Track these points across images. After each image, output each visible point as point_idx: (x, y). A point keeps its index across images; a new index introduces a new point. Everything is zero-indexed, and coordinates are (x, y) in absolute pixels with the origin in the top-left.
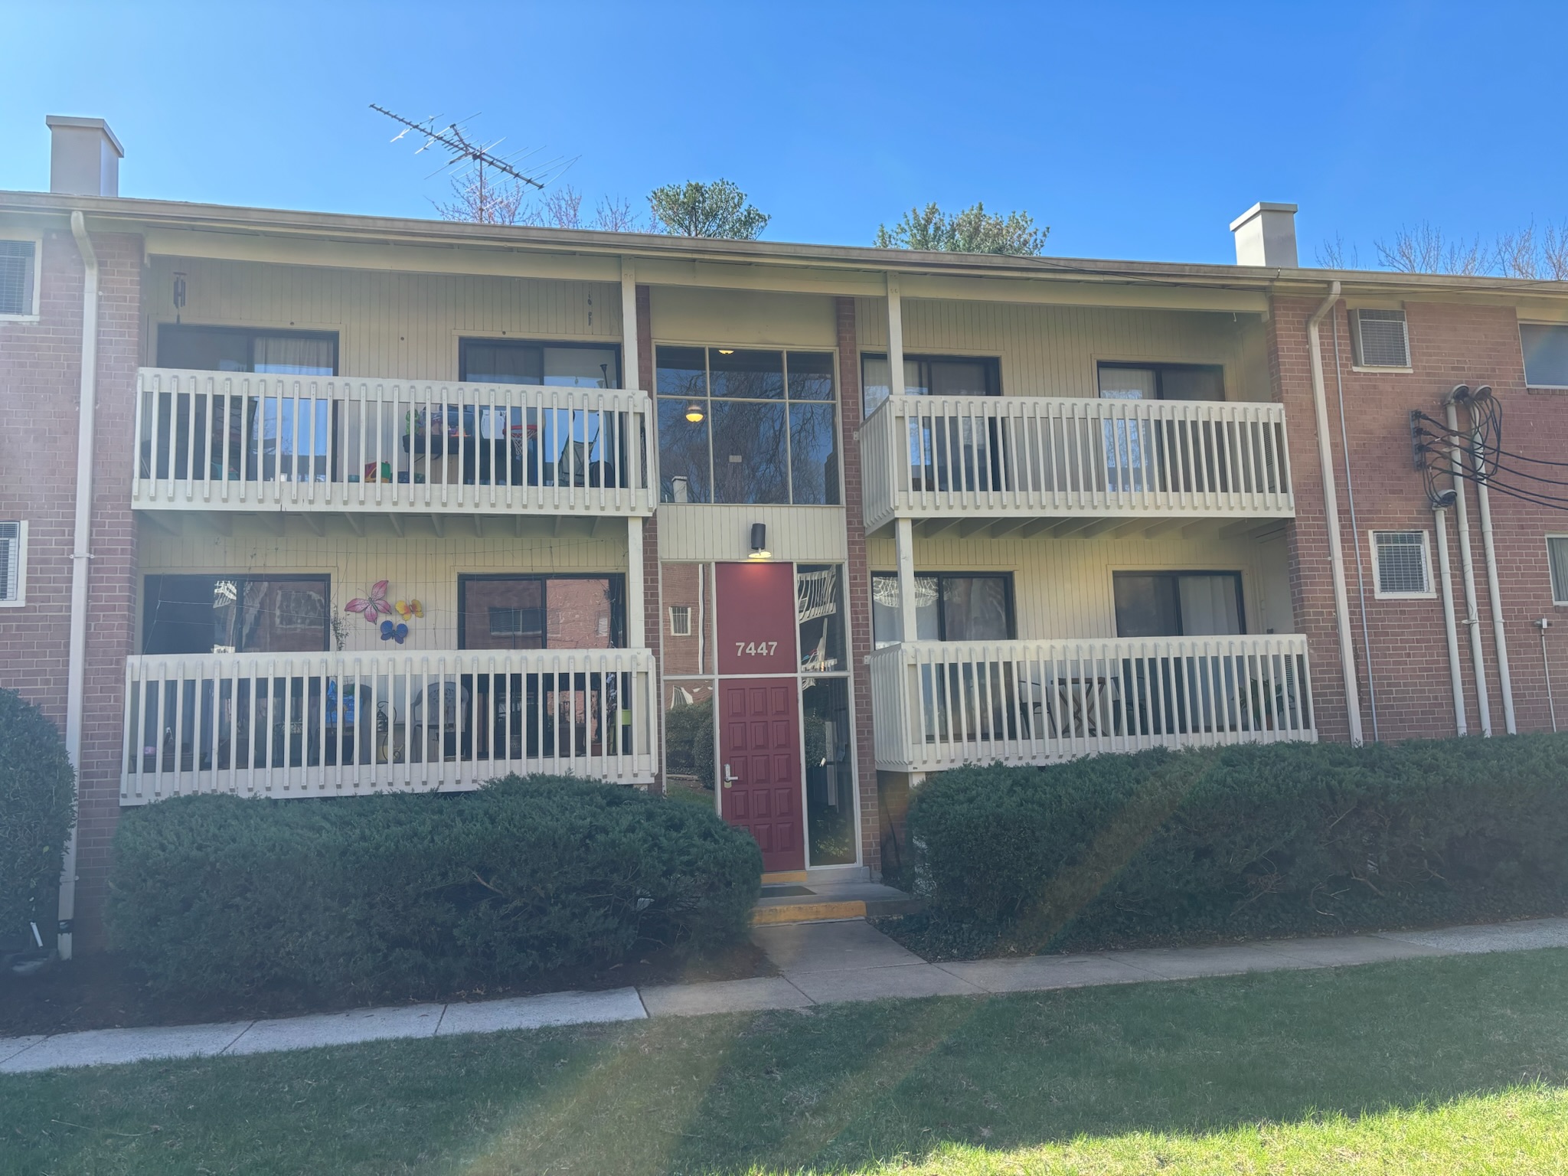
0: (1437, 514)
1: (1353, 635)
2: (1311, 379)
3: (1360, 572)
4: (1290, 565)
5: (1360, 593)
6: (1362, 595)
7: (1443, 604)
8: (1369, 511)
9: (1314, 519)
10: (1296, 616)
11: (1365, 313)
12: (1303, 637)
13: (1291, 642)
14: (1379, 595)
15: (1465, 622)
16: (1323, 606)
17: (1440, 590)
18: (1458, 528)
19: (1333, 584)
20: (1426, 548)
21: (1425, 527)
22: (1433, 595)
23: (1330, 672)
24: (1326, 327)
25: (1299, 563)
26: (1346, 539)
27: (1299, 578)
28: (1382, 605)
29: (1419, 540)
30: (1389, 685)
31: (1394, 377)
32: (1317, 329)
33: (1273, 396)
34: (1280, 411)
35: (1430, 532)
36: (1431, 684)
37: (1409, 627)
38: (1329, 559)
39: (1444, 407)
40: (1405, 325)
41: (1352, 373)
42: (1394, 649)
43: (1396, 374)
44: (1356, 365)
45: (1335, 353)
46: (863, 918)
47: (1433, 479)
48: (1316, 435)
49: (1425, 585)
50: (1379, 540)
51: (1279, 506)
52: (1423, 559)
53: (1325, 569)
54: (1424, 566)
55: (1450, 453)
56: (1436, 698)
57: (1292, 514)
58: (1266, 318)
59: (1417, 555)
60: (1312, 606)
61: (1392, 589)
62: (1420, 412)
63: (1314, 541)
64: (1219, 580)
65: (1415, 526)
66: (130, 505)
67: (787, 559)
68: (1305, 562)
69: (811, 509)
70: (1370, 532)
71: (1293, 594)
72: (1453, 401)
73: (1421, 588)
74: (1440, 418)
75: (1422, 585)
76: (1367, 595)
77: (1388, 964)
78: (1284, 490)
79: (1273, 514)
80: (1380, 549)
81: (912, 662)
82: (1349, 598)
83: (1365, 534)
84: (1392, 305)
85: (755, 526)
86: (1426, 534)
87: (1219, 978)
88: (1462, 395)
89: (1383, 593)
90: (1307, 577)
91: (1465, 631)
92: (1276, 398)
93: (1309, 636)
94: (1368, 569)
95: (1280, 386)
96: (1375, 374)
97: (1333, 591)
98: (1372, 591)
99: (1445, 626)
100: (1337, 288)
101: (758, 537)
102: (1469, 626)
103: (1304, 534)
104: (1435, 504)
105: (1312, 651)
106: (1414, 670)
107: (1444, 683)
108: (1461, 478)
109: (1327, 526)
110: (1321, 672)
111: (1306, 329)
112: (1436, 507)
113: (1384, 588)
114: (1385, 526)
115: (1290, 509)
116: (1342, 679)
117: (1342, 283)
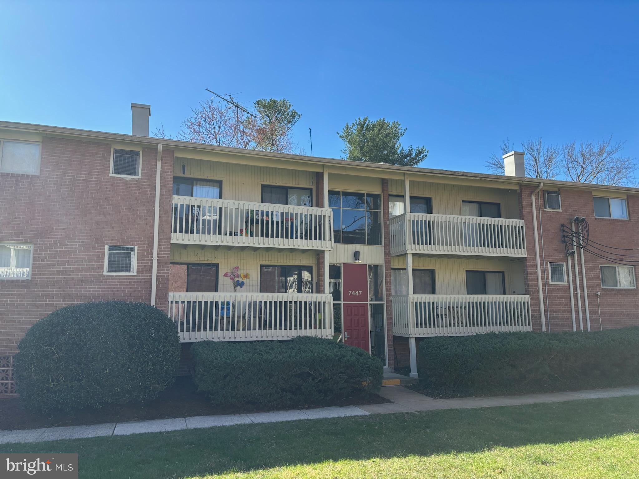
0: (568, 257)
1: (543, 296)
2: (532, 212)
3: (546, 275)
4: (524, 272)
5: (545, 282)
6: (546, 283)
7: (569, 287)
8: (548, 256)
9: (532, 258)
10: (526, 289)
11: (548, 192)
12: (529, 296)
13: (525, 298)
14: (551, 283)
15: (576, 292)
16: (534, 286)
17: (569, 282)
18: (574, 262)
19: (537, 279)
20: (565, 268)
21: (564, 261)
22: (566, 284)
23: (536, 307)
24: (537, 196)
25: (527, 272)
26: (542, 265)
27: (527, 277)
28: (551, 286)
29: (563, 265)
30: (553, 312)
31: (556, 213)
32: (534, 196)
33: (520, 217)
34: (523, 222)
35: (566, 263)
36: (565, 312)
37: (559, 294)
38: (536, 271)
39: (571, 223)
40: (560, 195)
41: (544, 211)
42: (555, 300)
43: (557, 212)
44: (545, 208)
45: (539, 204)
46: (399, 385)
47: (568, 246)
48: (533, 230)
49: (564, 280)
50: (551, 265)
51: (522, 253)
52: (564, 272)
53: (535, 274)
54: (564, 274)
55: (572, 238)
56: (567, 317)
57: (526, 256)
58: (519, 191)
59: (562, 270)
60: (531, 286)
61: (555, 281)
62: (564, 225)
63: (532, 265)
64: (497, 274)
65: (562, 261)
66: (170, 242)
67: (365, 263)
68: (529, 272)
69: (373, 246)
70: (549, 262)
71: (525, 282)
72: (574, 221)
73: (563, 281)
74: (569, 227)
75: (563, 280)
76: (547, 283)
77: (572, 401)
78: (524, 248)
79: (520, 256)
80: (551, 268)
81: (412, 301)
82: (542, 284)
83: (547, 263)
84: (556, 190)
85: (356, 252)
86: (565, 264)
87: (527, 405)
88: (577, 220)
89: (552, 283)
90: (530, 276)
91: (576, 295)
92: (521, 218)
93: (530, 296)
94: (548, 275)
95: (523, 214)
96: (551, 211)
97: (538, 281)
98: (549, 282)
99: (570, 294)
100: (542, 185)
101: (356, 255)
102: (577, 294)
103: (529, 262)
104: (567, 254)
105: (531, 301)
106: (561, 307)
107: (569, 312)
108: (576, 247)
109: (536, 260)
110: (534, 307)
111: (531, 196)
112: (568, 255)
113: (552, 281)
114: (553, 261)
115: (525, 254)
116: (540, 310)
117: (543, 183)
